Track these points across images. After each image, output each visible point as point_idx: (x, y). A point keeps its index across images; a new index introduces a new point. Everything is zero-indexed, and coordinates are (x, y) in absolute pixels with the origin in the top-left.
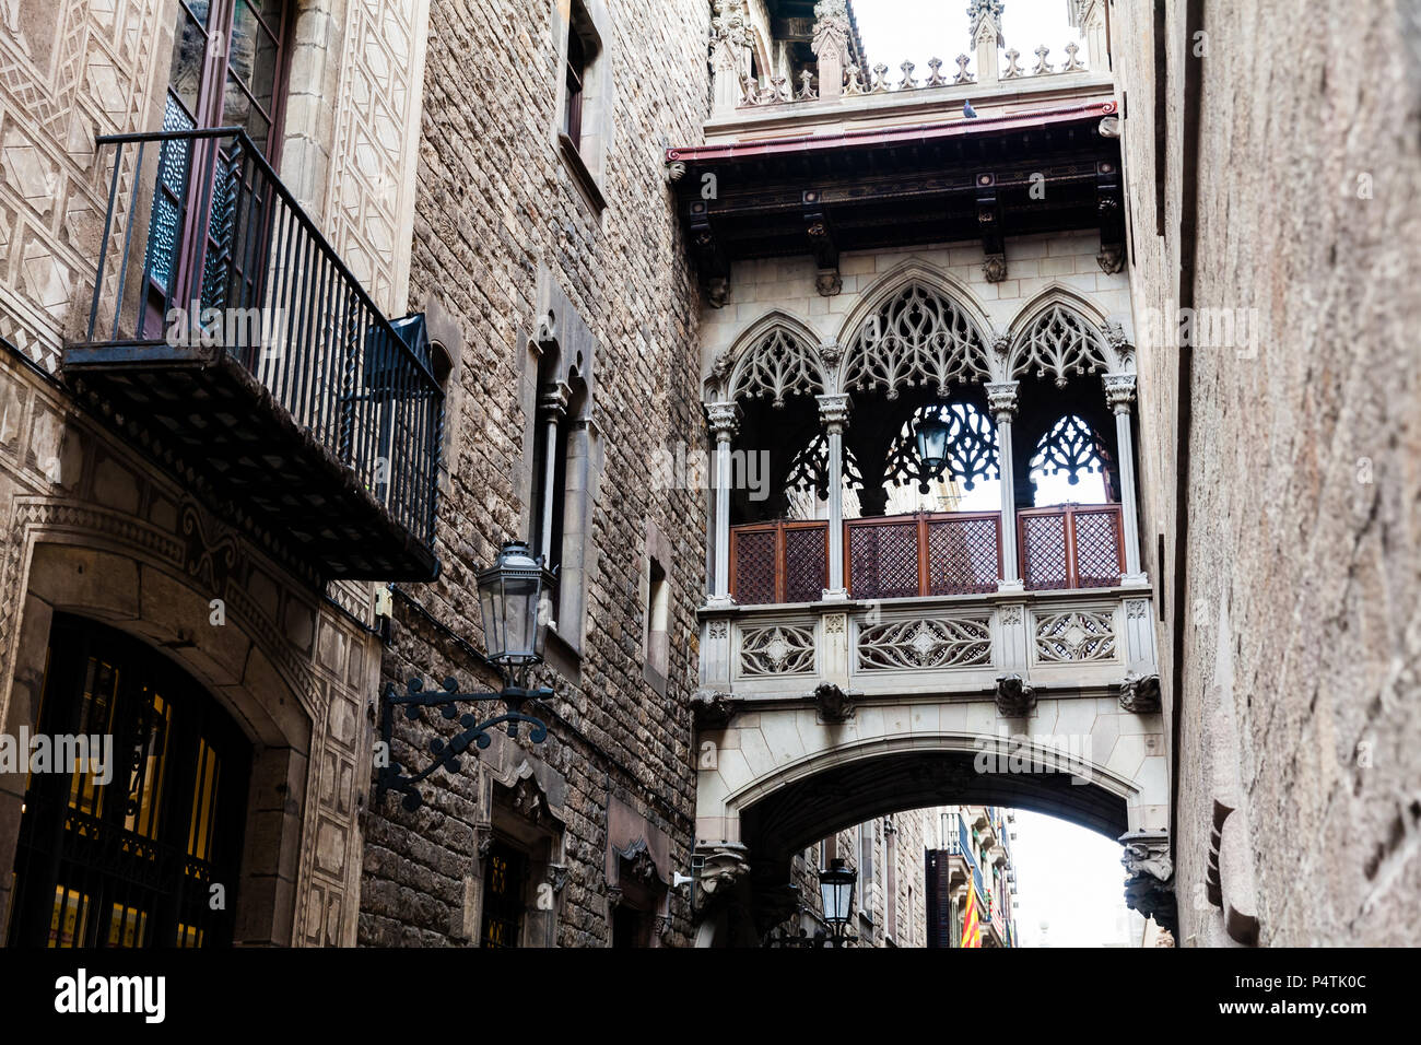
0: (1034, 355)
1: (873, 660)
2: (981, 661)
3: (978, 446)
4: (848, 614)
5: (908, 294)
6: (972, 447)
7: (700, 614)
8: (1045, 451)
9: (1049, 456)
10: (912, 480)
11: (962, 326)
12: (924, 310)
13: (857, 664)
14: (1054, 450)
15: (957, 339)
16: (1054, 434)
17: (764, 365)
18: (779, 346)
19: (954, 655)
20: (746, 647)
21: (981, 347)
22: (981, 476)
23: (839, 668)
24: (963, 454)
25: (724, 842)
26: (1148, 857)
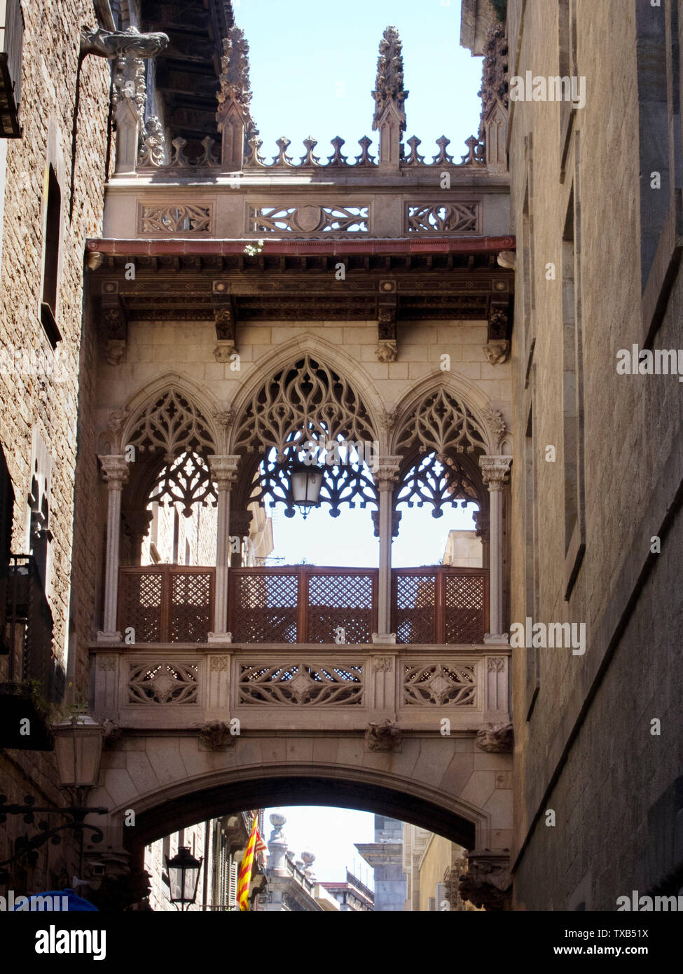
0: (417, 431)
1: (253, 696)
2: (353, 702)
3: (345, 475)
4: (232, 655)
5: (300, 364)
6: (340, 476)
7: (90, 649)
8: (411, 484)
9: (416, 489)
10: (278, 504)
11: (351, 397)
12: (314, 380)
13: (238, 700)
14: (420, 484)
15: (345, 411)
16: (421, 468)
17: (157, 423)
18: (172, 404)
19: (327, 696)
20: (132, 679)
21: (368, 420)
22: (347, 504)
23: (222, 704)
24: (330, 482)
25: (110, 847)
26: (491, 872)
